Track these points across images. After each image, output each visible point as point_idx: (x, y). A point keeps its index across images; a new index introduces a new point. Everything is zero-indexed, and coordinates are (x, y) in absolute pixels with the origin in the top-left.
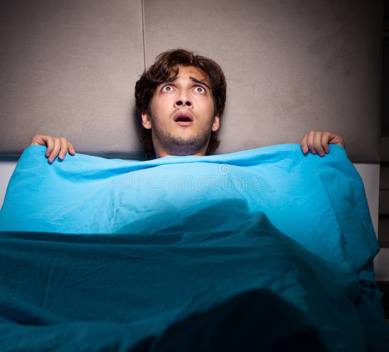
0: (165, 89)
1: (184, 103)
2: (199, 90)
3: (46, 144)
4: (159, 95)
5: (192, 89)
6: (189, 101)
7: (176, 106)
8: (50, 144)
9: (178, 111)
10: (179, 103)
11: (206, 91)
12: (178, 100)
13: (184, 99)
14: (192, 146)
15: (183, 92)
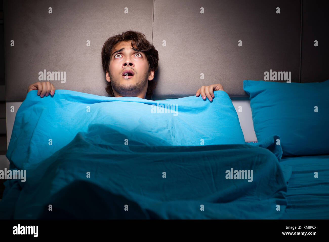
0: (116, 57)
1: (128, 64)
2: (138, 55)
3: (37, 88)
4: (113, 60)
5: (133, 55)
6: (131, 62)
7: (124, 66)
8: (40, 87)
9: (125, 70)
10: (125, 65)
11: (142, 56)
12: (125, 63)
13: (128, 62)
14: (133, 91)
15: (128, 58)
